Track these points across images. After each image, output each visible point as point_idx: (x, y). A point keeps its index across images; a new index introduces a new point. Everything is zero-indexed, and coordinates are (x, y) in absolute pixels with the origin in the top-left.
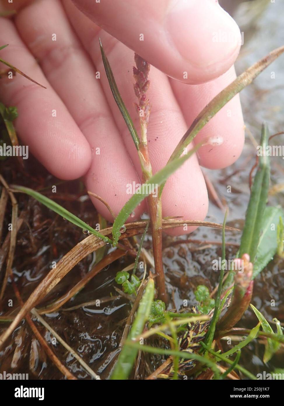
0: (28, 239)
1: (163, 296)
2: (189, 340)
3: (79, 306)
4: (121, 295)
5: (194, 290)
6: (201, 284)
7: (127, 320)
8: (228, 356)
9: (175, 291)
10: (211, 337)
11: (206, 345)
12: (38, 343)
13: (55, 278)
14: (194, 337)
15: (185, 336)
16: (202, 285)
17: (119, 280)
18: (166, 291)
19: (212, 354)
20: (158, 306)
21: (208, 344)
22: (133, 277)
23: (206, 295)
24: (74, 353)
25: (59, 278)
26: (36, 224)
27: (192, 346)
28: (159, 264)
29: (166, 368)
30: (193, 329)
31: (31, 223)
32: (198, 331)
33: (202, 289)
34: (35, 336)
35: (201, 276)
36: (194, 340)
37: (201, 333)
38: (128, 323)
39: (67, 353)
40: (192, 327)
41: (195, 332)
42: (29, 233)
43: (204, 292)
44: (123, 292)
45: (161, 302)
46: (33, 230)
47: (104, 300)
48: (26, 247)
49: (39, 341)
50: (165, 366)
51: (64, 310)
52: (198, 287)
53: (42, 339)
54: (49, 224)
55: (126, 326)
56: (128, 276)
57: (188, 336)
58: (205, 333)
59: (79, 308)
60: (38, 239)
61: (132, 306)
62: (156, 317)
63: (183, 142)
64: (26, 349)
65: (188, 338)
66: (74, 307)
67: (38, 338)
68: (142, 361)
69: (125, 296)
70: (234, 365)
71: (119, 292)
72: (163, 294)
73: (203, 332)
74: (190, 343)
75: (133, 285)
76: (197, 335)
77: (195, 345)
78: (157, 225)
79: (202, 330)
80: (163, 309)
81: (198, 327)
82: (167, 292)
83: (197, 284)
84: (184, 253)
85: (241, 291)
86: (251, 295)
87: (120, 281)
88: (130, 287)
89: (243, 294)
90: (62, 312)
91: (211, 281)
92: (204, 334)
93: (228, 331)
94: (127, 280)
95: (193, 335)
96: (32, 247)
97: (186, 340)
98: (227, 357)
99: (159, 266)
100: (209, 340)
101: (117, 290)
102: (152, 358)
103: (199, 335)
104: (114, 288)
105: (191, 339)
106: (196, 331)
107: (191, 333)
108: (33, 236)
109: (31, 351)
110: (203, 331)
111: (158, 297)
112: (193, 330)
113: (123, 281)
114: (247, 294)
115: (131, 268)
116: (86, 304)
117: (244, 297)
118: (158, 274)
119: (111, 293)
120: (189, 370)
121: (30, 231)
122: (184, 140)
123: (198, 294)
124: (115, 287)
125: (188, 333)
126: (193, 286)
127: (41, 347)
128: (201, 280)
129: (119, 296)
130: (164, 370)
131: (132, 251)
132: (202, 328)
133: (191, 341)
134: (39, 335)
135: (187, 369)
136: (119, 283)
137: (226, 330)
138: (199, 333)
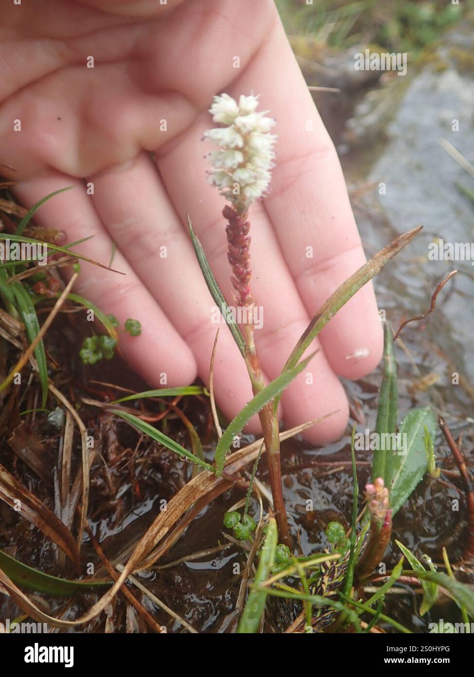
0: (104, 477)
1: (286, 539)
2: (324, 587)
3: (179, 561)
4: (231, 542)
5: (325, 529)
6: (333, 520)
7: (243, 574)
8: (371, 605)
9: (301, 533)
10: (350, 584)
11: (345, 595)
12: (135, 610)
13: (163, 526)
14: (330, 583)
15: (319, 584)
16: (335, 521)
17: (229, 522)
18: (289, 533)
19: (352, 604)
20: (281, 552)
21: (347, 593)
22: (246, 518)
23: (340, 534)
24: (181, 620)
25: (167, 527)
26: (112, 457)
27: (328, 595)
28: (279, 498)
29: (300, 625)
30: (327, 573)
31: (106, 456)
32: (334, 576)
33: (335, 526)
34: (130, 602)
35: (333, 510)
36: (331, 588)
37: (337, 578)
38: (244, 577)
39: (171, 620)
40: (326, 572)
41: (330, 577)
42: (104, 469)
43: (338, 530)
44: (234, 538)
45: (284, 546)
46: (109, 465)
47: (210, 551)
48: (102, 488)
49: (135, 608)
50: (297, 622)
51: (160, 568)
52: (329, 525)
53: (139, 605)
54: (128, 455)
55: (243, 581)
56: (239, 517)
57: (323, 583)
58: (343, 578)
59: (180, 564)
60: (116, 476)
61: (247, 556)
62: (280, 565)
63: (301, 344)
64: (120, 620)
65: (323, 585)
66: (173, 563)
67: (134, 605)
68: (267, 623)
69: (237, 544)
70: (378, 614)
71: (228, 538)
72: (286, 537)
73: (341, 576)
74: (326, 592)
75: (247, 528)
76: (332, 580)
77: (332, 593)
78: (273, 449)
79: (339, 573)
80: (287, 555)
81: (334, 571)
82: (291, 535)
83: (329, 520)
84: (307, 480)
85: (378, 522)
86: (391, 526)
87: (229, 524)
88: (243, 530)
89: (380, 527)
90: (158, 571)
91: (346, 516)
92: (341, 579)
93: (369, 575)
94: (239, 523)
95: (328, 581)
96: (109, 487)
97: (320, 588)
98: (369, 606)
99: (279, 501)
100: (347, 587)
101: (226, 536)
102: (278, 620)
103: (335, 581)
104: (221, 533)
105: (327, 586)
106: (332, 576)
107: (326, 579)
108: (109, 472)
109: (127, 621)
110: (339, 576)
111: (280, 541)
112: (328, 575)
113: (233, 524)
114: (385, 526)
115: (242, 505)
116: (188, 558)
117: (382, 531)
118: (279, 511)
119: (219, 541)
120: (327, 626)
121: (106, 466)
122: (302, 341)
123: (330, 533)
124: (223, 533)
125: (323, 579)
126: (324, 525)
127: (138, 614)
128: (333, 515)
129: (230, 544)
130: (297, 628)
131: (240, 481)
132: (338, 570)
133: (327, 589)
134: (134, 599)
135: (325, 624)
136: (228, 527)
137: (366, 574)
138: (335, 577)
